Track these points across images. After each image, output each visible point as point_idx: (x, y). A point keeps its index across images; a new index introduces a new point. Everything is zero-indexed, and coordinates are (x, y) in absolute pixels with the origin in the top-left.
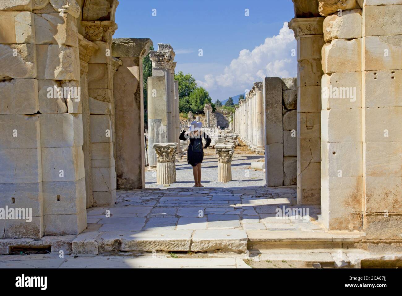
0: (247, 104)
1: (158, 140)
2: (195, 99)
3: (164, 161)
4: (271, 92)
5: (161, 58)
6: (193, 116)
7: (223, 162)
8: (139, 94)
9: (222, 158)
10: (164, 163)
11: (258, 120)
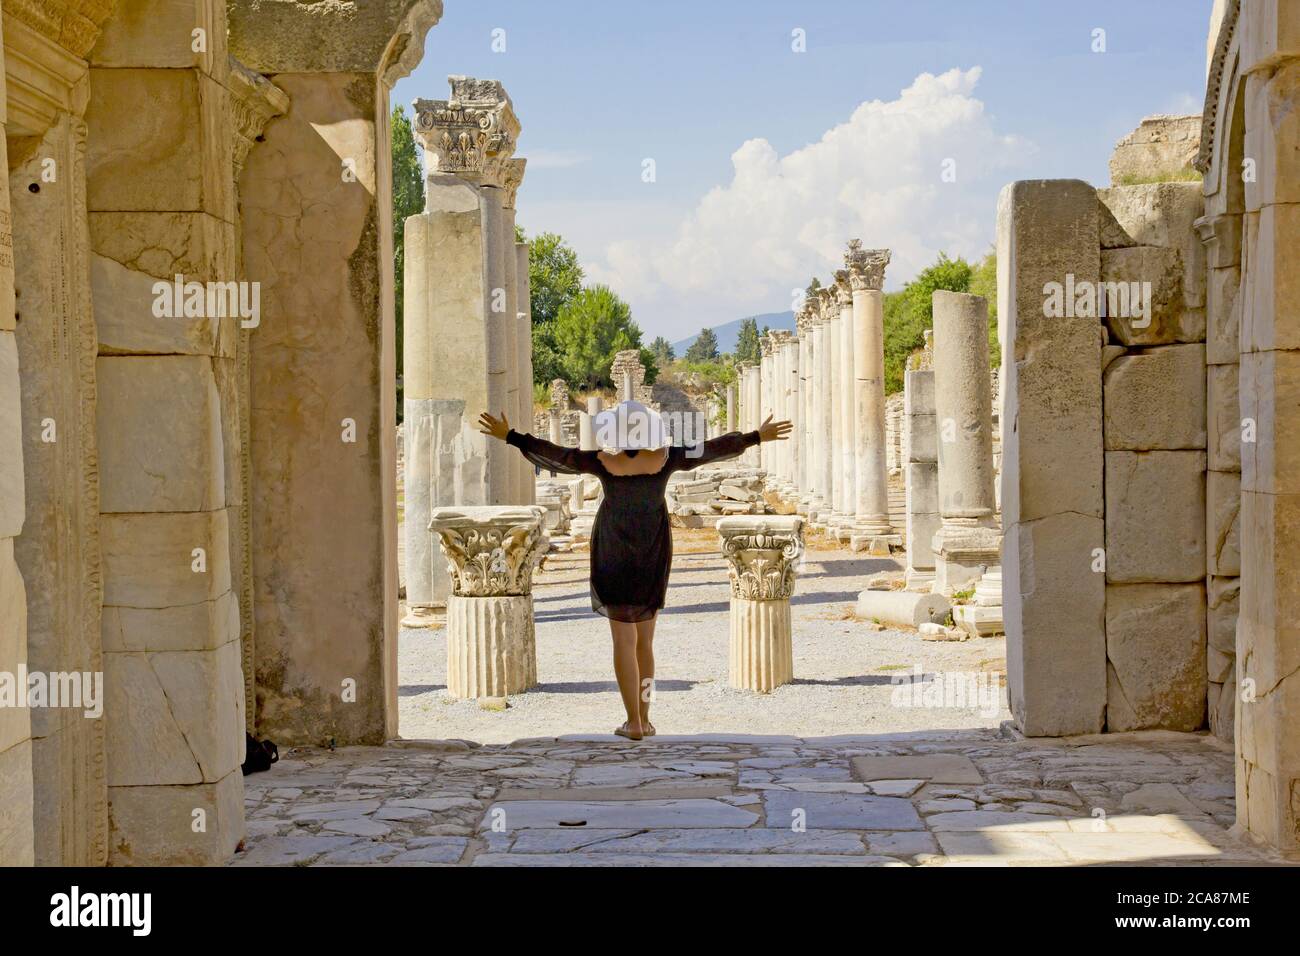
0: (804, 346)
1: (447, 493)
2: (578, 334)
3: (481, 591)
4: (1046, 258)
5: (464, 135)
6: (570, 397)
7: (753, 598)
8: (375, 260)
9: (750, 580)
10: (482, 601)
11: (861, 411)
